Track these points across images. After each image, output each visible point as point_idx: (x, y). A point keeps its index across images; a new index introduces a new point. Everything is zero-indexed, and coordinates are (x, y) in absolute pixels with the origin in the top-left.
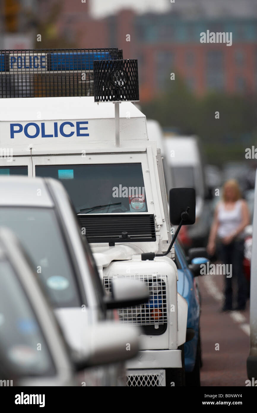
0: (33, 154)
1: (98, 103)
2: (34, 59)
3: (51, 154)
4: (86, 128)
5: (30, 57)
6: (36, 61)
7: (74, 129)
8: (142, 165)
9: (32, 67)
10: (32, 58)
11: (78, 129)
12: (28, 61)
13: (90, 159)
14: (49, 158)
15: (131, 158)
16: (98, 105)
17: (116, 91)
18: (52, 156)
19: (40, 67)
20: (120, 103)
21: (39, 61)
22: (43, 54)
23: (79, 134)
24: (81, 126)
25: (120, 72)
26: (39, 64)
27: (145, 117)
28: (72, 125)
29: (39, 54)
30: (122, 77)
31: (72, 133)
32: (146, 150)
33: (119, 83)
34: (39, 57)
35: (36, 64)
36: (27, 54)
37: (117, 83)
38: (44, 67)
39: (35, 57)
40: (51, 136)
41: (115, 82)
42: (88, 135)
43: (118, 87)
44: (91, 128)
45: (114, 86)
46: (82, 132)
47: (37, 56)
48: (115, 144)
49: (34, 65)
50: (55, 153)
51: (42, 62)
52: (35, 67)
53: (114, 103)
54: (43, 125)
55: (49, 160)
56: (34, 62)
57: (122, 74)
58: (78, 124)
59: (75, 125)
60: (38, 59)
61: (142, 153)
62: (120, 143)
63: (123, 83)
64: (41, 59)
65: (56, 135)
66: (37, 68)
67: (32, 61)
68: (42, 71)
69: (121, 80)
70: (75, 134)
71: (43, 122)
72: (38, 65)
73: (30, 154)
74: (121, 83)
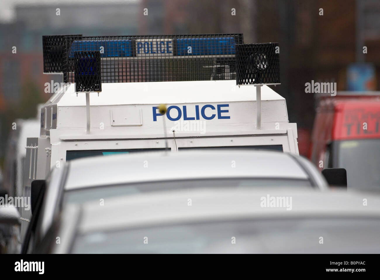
0: (176, 136)
1: (239, 86)
2: (160, 45)
3: (193, 137)
4: (227, 111)
5: (157, 42)
6: (163, 46)
7: (215, 112)
8: (283, 146)
9: (159, 52)
10: (159, 43)
11: (220, 112)
12: (155, 46)
13: (232, 141)
14: (191, 141)
15: (272, 140)
16: (239, 88)
17: (258, 74)
18: (194, 138)
19: (166, 52)
20: (262, 85)
21: (166, 46)
22: (170, 40)
23: (220, 117)
24: (222, 109)
25: (262, 55)
26: (166, 49)
27: (284, 100)
28: (213, 108)
29: (166, 40)
30: (264, 60)
31: (214, 116)
32: (287, 132)
33: (262, 67)
34: (166, 43)
35: (163, 49)
36: (154, 40)
37: (260, 66)
38: (171, 52)
39: (161, 42)
40: (193, 119)
41: (258, 65)
42: (229, 118)
43: (260, 70)
44: (232, 111)
45: (257, 69)
46: (223, 114)
47: (163, 42)
48: (256, 126)
49: (161, 51)
50: (198, 136)
51: (168, 47)
52: (161, 53)
53: (255, 86)
54: (185, 108)
55: (191, 142)
56: (161, 48)
57: (265, 57)
58: (219, 106)
59: (216, 107)
60: (164, 44)
61: (283, 136)
62: (261, 126)
63: (265, 66)
64: (167, 44)
65: (198, 118)
66: (164, 52)
67: (159, 46)
68: (169, 56)
69: (263, 63)
70: (217, 116)
71: (184, 105)
72: (164, 50)
73: (173, 136)
74: (263, 66)
